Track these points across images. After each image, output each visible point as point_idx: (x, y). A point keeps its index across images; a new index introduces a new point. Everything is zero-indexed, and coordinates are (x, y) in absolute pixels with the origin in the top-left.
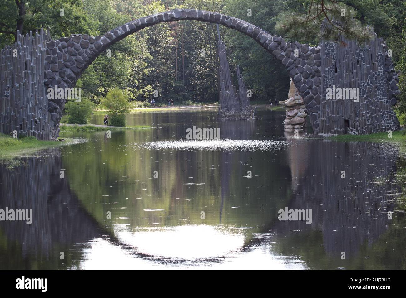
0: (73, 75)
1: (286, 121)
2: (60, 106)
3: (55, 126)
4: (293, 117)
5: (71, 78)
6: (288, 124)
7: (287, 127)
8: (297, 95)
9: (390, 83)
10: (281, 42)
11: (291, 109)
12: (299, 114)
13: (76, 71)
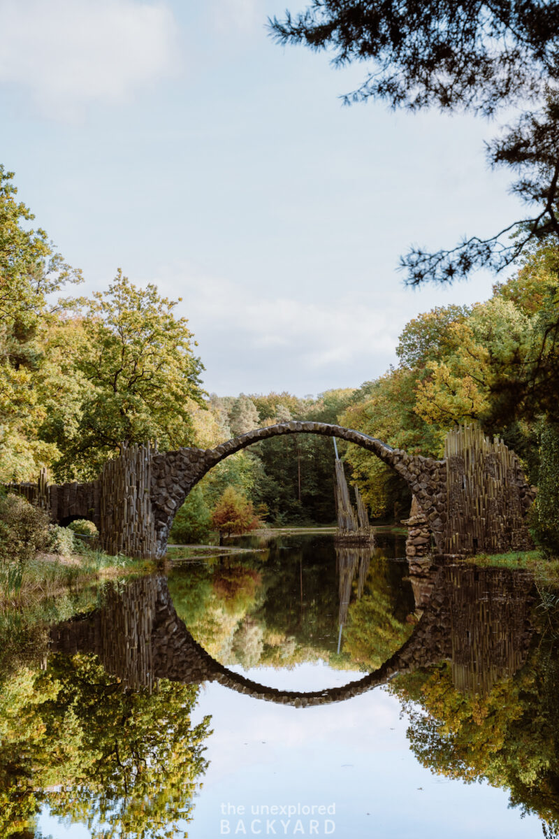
0: (182, 492)
1: (408, 542)
2: (168, 524)
3: (162, 545)
4: (416, 537)
5: (179, 494)
6: (411, 544)
7: (409, 547)
8: (419, 514)
9: (523, 499)
10: (403, 456)
11: (414, 528)
12: (422, 534)
13: (184, 486)
